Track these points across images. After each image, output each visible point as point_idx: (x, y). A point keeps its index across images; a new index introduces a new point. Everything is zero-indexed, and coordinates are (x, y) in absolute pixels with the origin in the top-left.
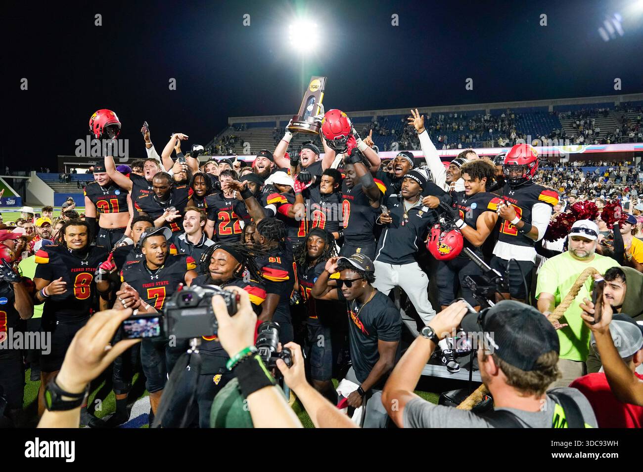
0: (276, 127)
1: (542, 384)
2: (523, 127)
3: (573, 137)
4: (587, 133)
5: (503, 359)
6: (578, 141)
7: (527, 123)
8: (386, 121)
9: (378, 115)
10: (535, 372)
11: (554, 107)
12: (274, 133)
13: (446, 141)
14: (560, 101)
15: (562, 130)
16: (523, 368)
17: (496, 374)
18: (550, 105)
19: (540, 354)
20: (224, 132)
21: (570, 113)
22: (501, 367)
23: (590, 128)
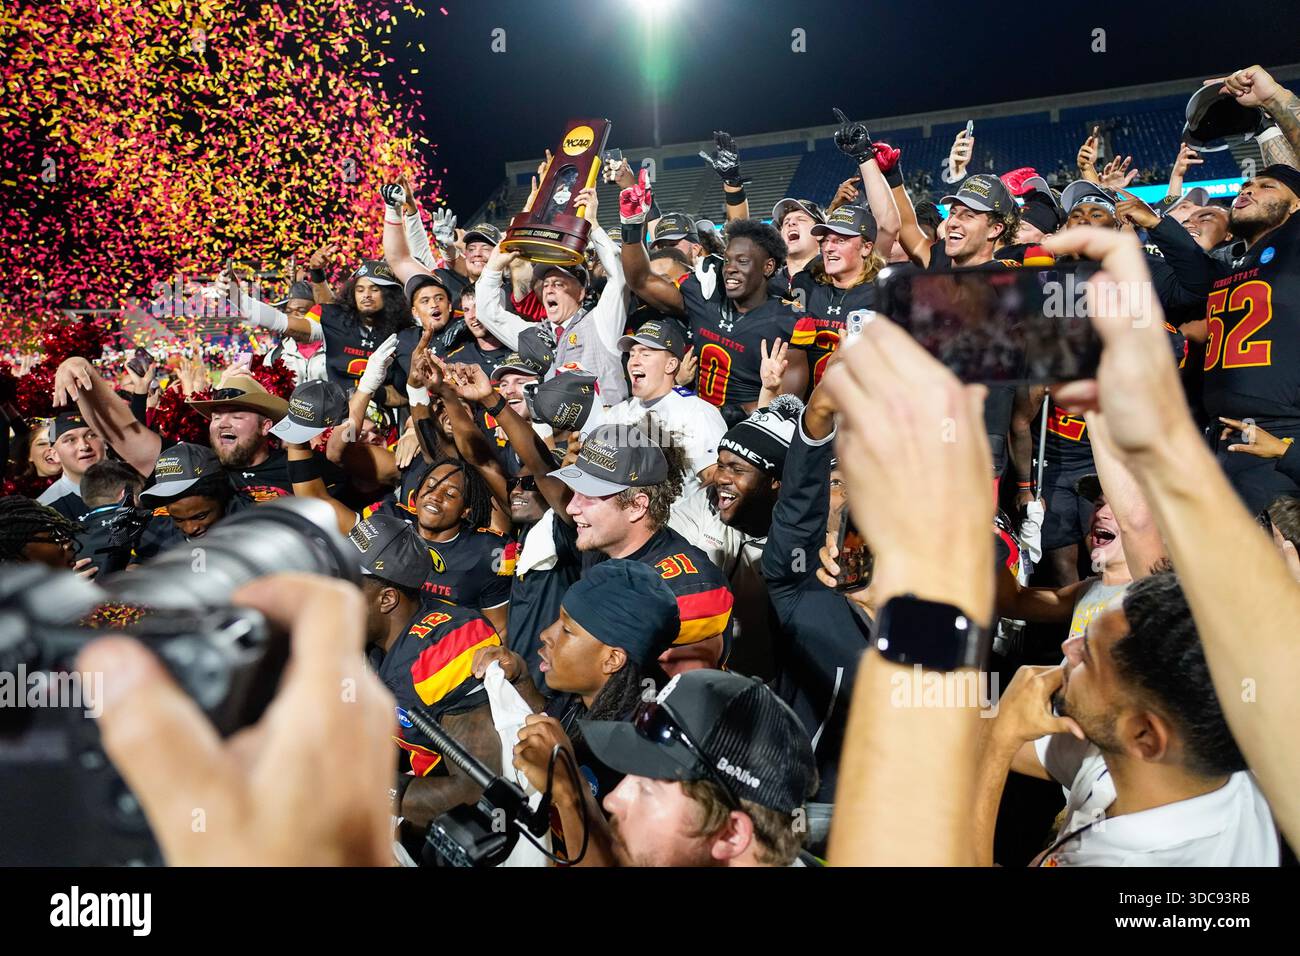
9: (817, 137)
20: (497, 194)
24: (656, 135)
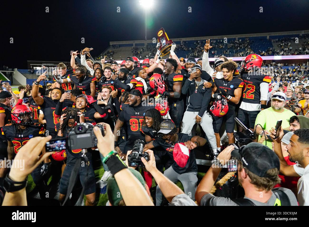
0: (133, 46)
1: (269, 185)
2: (254, 47)
3: (278, 51)
4: (285, 50)
5: (250, 170)
6: (281, 54)
7: (256, 44)
8: (187, 43)
9: (183, 40)
10: (265, 178)
11: (270, 37)
12: (132, 49)
13: (216, 53)
14: (273, 33)
15: (273, 48)
16: (260, 175)
17: (246, 178)
18: (268, 36)
19: (269, 169)
20: (107, 49)
21: (277, 40)
22: (249, 175)
23: (287, 47)
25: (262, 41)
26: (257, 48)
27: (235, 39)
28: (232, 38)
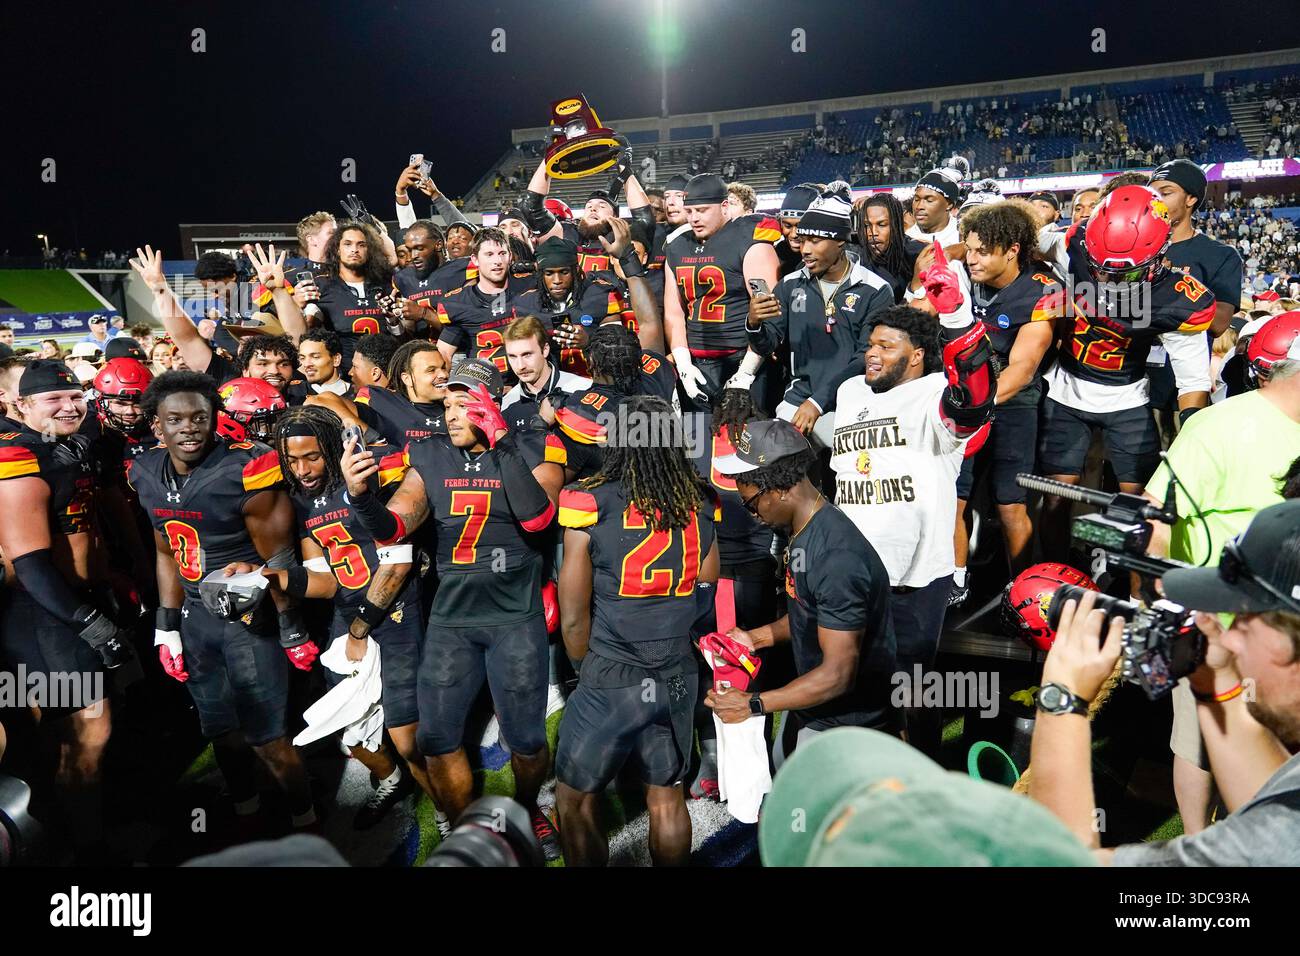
4: (1288, 131)
11: (1216, 76)
14: (1232, 60)
18: (1207, 71)
20: (503, 161)
24: (664, 107)
25: (1182, 97)
26: (1158, 132)
27: (1056, 95)
28: (1041, 89)
